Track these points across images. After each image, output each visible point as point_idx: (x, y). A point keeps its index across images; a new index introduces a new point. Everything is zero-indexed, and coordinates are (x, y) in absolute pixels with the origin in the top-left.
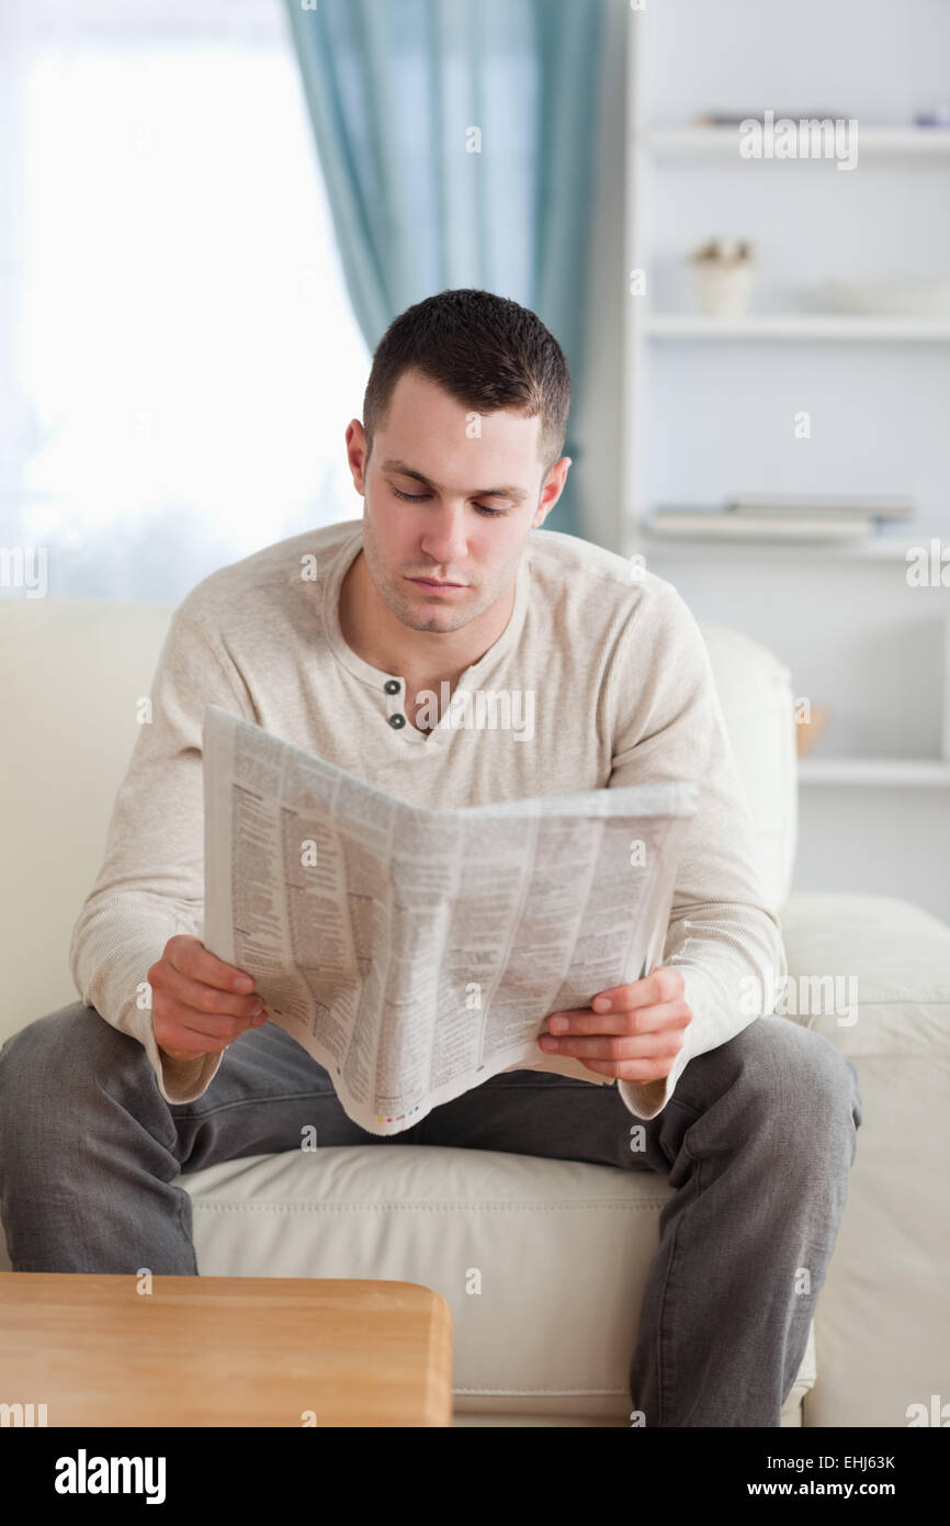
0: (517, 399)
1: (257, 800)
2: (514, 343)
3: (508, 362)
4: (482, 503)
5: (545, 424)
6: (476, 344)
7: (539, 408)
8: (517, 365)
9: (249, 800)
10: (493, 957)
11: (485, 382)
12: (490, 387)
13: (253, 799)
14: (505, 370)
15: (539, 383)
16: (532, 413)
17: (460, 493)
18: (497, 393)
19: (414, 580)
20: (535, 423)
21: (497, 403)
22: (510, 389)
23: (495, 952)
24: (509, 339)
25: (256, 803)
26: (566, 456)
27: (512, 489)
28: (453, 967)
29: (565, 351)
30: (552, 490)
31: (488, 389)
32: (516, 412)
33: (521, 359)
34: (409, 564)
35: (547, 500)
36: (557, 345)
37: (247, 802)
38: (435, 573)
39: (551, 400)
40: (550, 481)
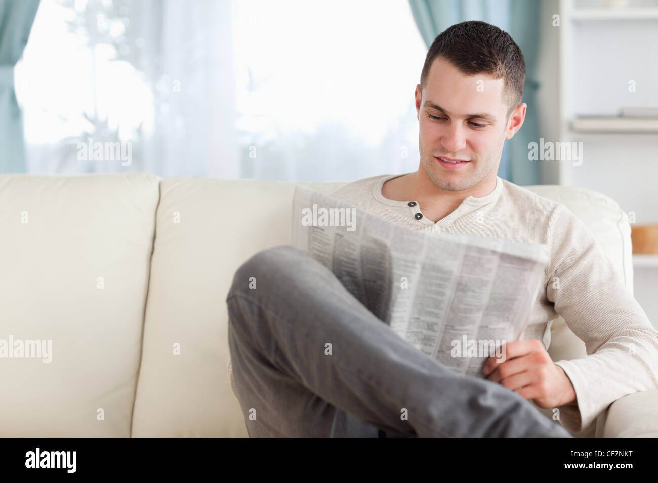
0: (488, 68)
1: (322, 232)
2: (490, 42)
3: (485, 51)
4: (473, 121)
5: (507, 84)
6: (470, 43)
7: (502, 75)
8: (491, 53)
9: (317, 232)
10: (435, 327)
11: (473, 59)
12: (475, 62)
13: (320, 231)
14: (484, 54)
15: (502, 63)
16: (498, 77)
17: (460, 116)
18: (477, 65)
19: (438, 158)
20: (500, 83)
21: (477, 70)
22: (486, 63)
23: (436, 324)
24: (488, 41)
25: (321, 233)
26: (524, 102)
27: (487, 115)
28: (415, 330)
29: (523, 51)
30: (517, 120)
31: (474, 63)
32: (488, 75)
33: (493, 50)
34: (435, 150)
35: (516, 125)
36: (517, 48)
37: (316, 233)
38: (449, 156)
39: (510, 73)
40: (514, 114)
